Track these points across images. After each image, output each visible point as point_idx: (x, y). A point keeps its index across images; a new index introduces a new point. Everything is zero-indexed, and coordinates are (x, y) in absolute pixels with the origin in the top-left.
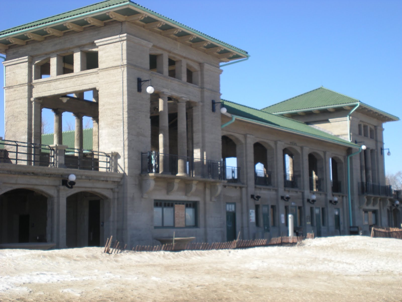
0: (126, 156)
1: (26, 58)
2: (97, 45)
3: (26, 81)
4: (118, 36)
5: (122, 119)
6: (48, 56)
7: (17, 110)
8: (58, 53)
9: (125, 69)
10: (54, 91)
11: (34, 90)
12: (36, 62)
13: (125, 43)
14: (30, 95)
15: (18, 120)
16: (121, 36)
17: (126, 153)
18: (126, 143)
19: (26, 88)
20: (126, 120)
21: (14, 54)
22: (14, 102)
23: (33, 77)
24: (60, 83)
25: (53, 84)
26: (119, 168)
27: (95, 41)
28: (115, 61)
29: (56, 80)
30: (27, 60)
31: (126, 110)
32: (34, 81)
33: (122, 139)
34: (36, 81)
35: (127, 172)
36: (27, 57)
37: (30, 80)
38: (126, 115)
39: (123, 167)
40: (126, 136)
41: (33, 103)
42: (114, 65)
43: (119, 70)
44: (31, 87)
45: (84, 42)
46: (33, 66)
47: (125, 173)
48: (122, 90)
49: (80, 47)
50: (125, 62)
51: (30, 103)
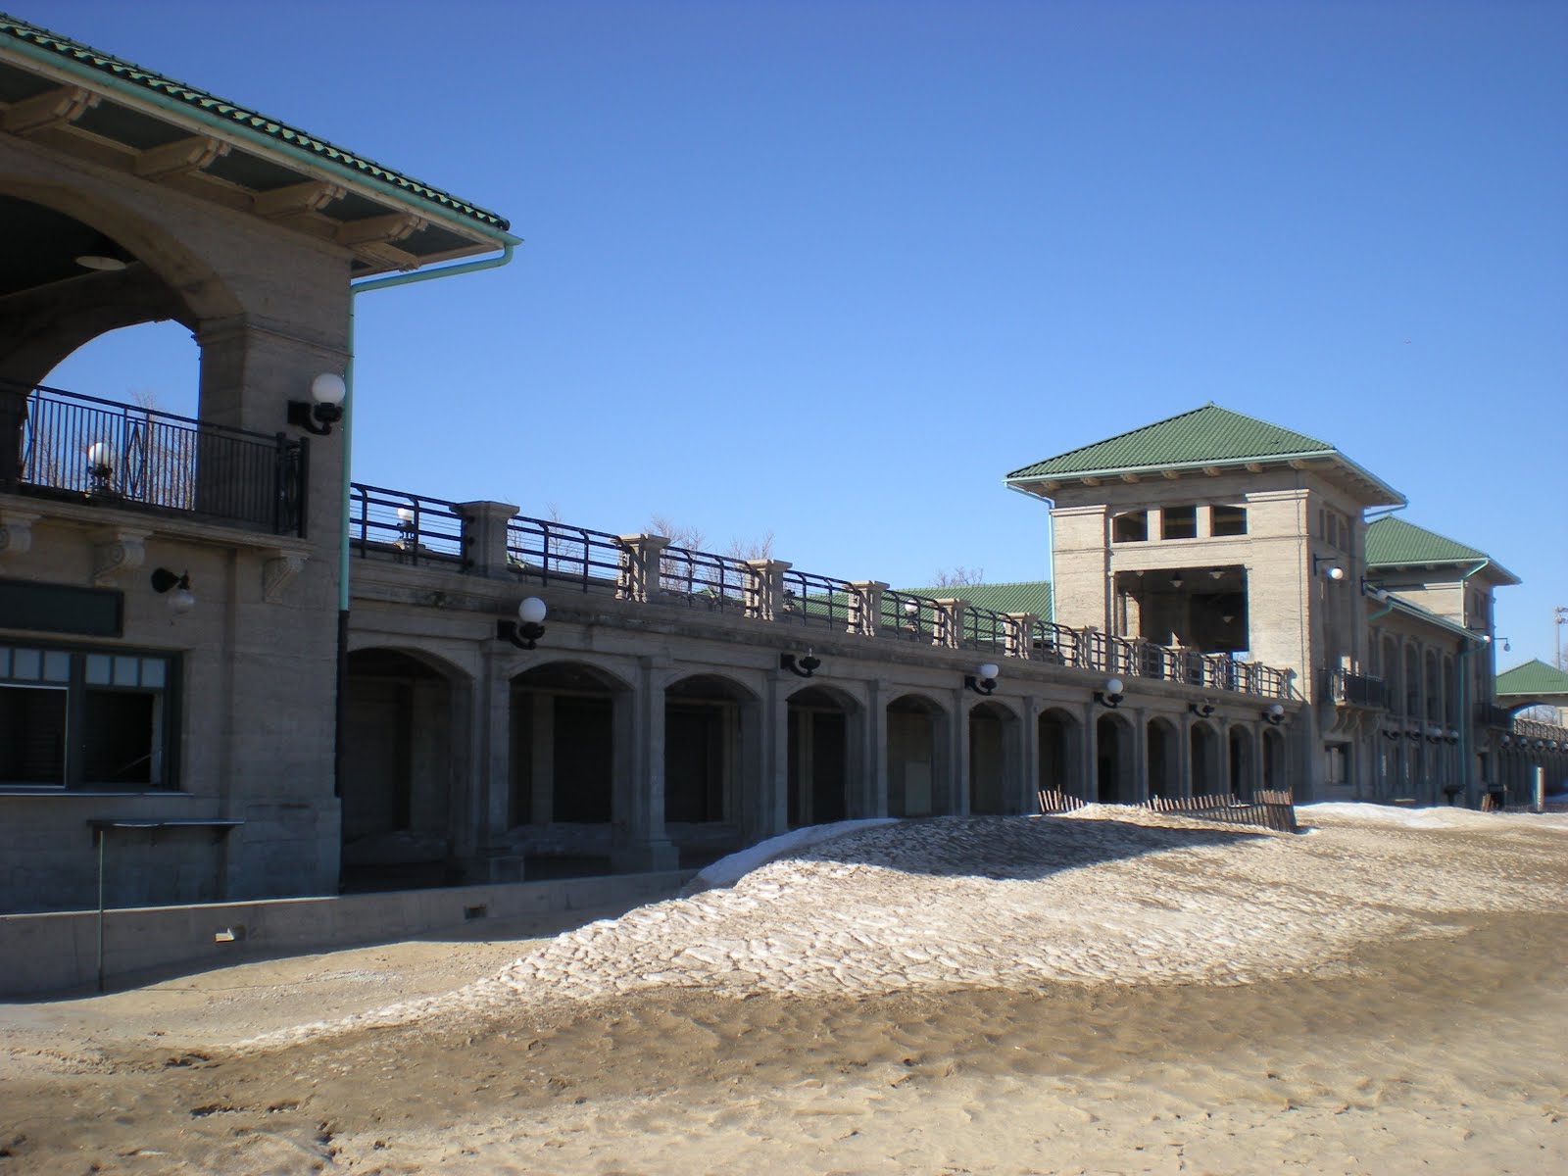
0: (1308, 675)
1: (1102, 508)
2: (1249, 500)
3: (1102, 544)
4: (1293, 492)
5: (1299, 617)
6: (1142, 507)
7: (1082, 589)
8: (1164, 505)
9: (1304, 542)
10: (1157, 564)
11: (1112, 558)
12: (1117, 514)
13: (1303, 502)
14: (1107, 569)
15: (1085, 605)
16: (1298, 491)
17: (1307, 670)
18: (1307, 655)
19: (1102, 554)
20: (1306, 619)
21: (1073, 498)
22: (1075, 577)
23: (1111, 538)
24: (1170, 552)
25: (1154, 552)
26: (1293, 693)
27: (1247, 495)
28: (1284, 528)
29: (1160, 547)
30: (1104, 510)
31: (1306, 604)
32: (1113, 545)
33: (1300, 648)
34: (1118, 545)
35: (1308, 699)
36: (1105, 506)
37: (1107, 543)
38: (1306, 613)
39: (1301, 692)
40: (1306, 644)
41: (1112, 579)
42: (1282, 534)
43: (1295, 542)
44: (1108, 553)
45: (1220, 492)
46: (1111, 521)
47: (1305, 701)
48: (1298, 572)
49: (1207, 500)
50: (1304, 531)
51: (1107, 578)
